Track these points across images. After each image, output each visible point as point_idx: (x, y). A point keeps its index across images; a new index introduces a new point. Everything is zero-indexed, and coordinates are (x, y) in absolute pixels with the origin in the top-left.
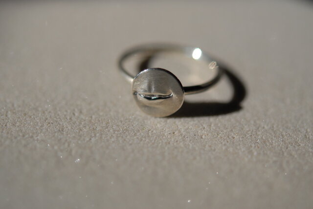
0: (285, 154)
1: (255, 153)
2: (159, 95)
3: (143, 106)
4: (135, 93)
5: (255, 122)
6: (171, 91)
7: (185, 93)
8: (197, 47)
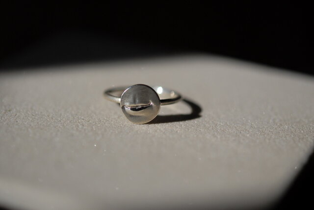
0: (240, 136)
1: (219, 137)
2: (142, 106)
3: (130, 117)
4: (123, 108)
5: (213, 122)
6: (150, 101)
7: (161, 104)
8: (160, 86)
